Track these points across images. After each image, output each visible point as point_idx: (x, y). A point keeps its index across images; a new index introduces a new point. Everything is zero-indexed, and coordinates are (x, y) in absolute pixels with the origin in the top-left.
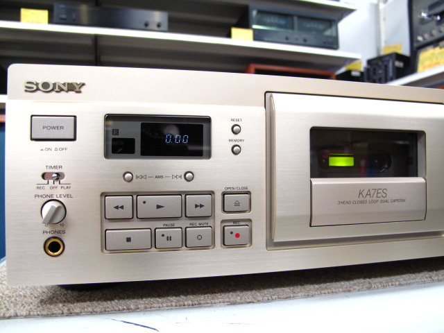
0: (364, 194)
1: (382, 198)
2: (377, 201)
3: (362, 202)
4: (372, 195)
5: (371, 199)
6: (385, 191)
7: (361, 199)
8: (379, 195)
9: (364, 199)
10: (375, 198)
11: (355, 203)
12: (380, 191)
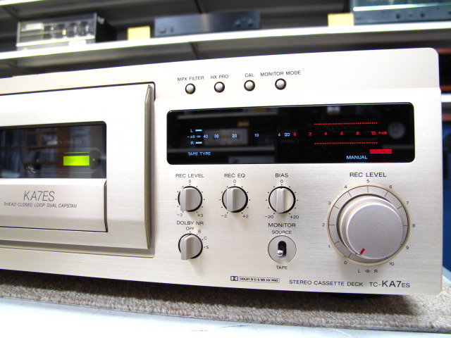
0: (30, 195)
1: (49, 202)
2: (44, 205)
3: (27, 205)
4: (37, 197)
5: (37, 202)
6: (52, 194)
7: (26, 201)
8: (45, 198)
9: (30, 202)
10: (41, 201)
11: (20, 205)
12: (46, 194)
